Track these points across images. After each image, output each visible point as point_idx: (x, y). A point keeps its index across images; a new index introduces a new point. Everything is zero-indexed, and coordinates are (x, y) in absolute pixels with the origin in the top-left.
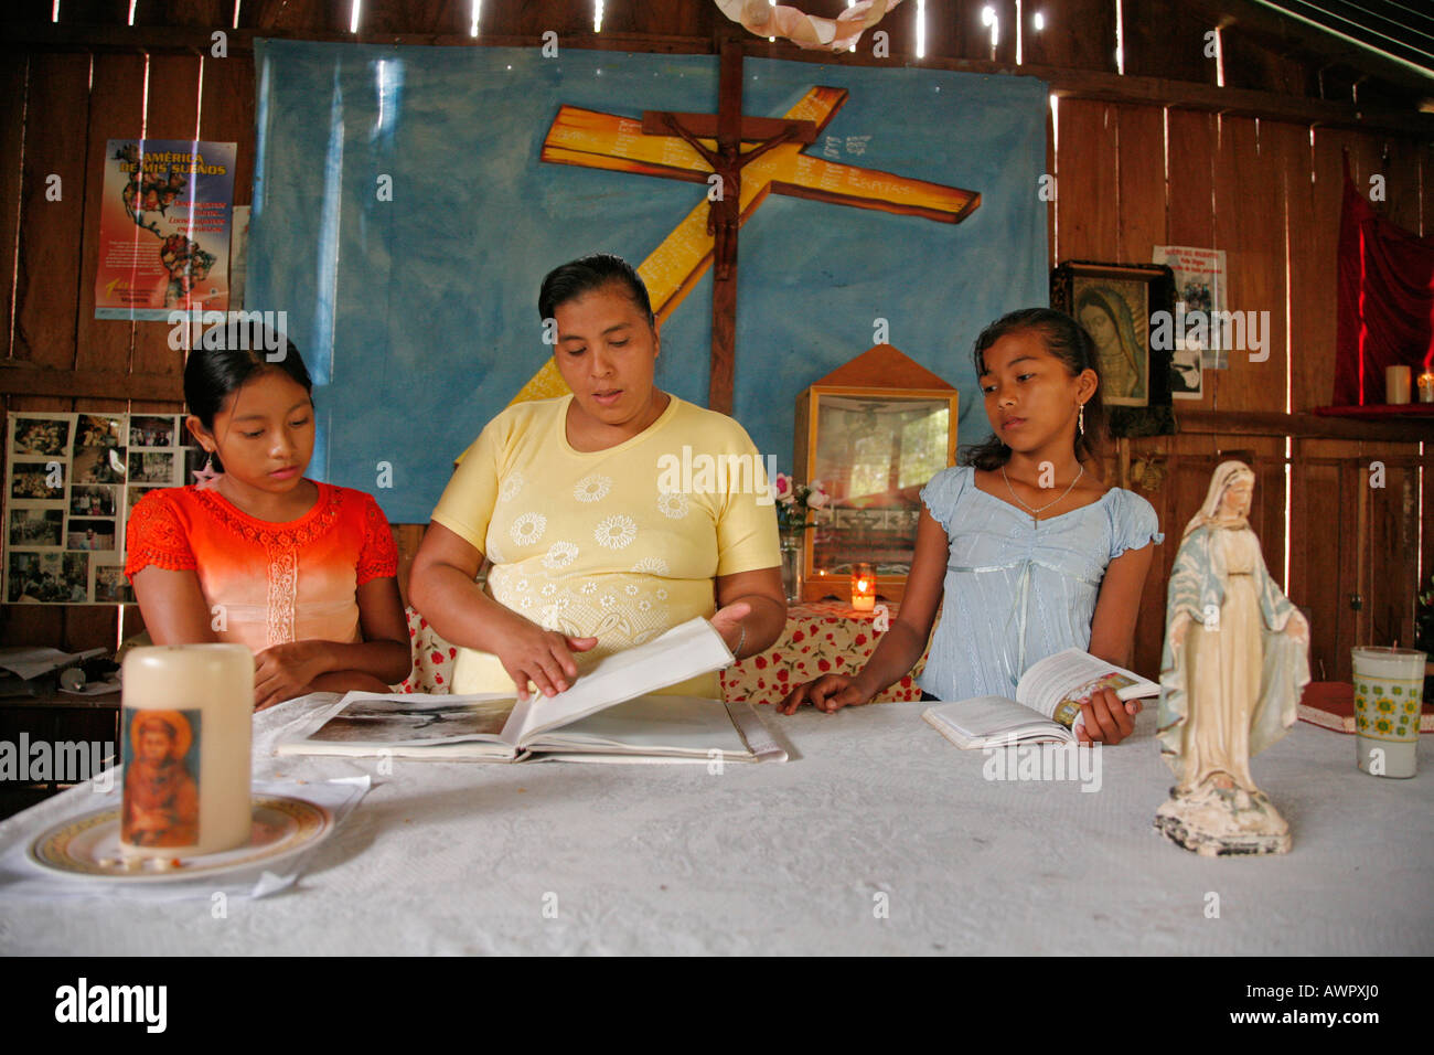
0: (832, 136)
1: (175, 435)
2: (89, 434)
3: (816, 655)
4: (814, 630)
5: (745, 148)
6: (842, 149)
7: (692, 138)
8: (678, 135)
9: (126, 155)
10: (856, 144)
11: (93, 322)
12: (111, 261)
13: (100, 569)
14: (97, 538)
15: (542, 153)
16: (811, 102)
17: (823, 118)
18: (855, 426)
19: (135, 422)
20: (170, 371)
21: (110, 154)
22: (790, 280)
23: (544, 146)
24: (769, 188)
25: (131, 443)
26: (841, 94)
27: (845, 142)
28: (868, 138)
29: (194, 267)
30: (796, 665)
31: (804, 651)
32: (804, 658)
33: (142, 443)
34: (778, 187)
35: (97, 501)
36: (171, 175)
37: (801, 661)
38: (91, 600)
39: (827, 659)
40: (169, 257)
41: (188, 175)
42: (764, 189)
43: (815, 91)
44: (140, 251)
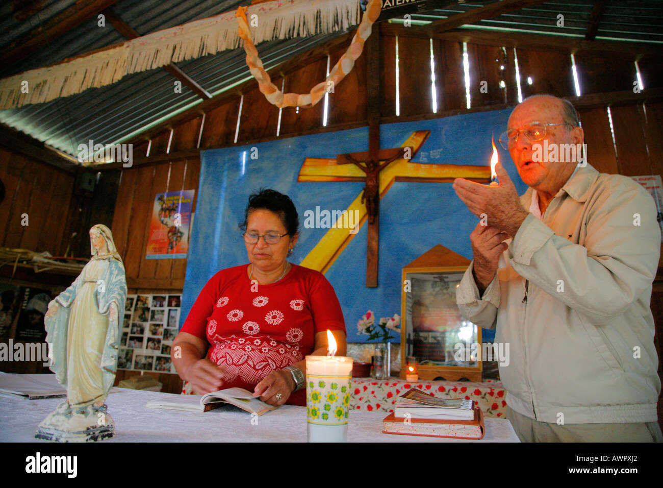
0: (424, 151)
1: (166, 303)
2: (139, 303)
3: (366, 402)
4: (365, 388)
5: (381, 163)
6: (428, 157)
7: (357, 163)
8: (351, 162)
9: (161, 199)
10: (435, 154)
11: (145, 260)
12: (153, 238)
13: (137, 356)
14: (138, 344)
15: (298, 178)
16: (413, 139)
17: (418, 145)
18: (437, 289)
19: (155, 298)
20: (167, 278)
21: (156, 198)
22: (405, 221)
23: (299, 175)
24: (394, 180)
25: (152, 306)
26: (427, 133)
27: (430, 153)
28: (441, 150)
29: (177, 237)
30: (356, 407)
31: (360, 399)
32: (360, 403)
33: (155, 306)
34: (398, 179)
35: (139, 329)
36: (173, 204)
37: (359, 405)
38: (132, 369)
39: (371, 404)
40: (170, 234)
41: (178, 204)
42: (392, 180)
43: (415, 133)
44: (161, 234)
